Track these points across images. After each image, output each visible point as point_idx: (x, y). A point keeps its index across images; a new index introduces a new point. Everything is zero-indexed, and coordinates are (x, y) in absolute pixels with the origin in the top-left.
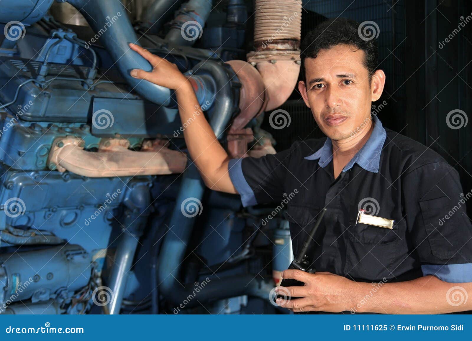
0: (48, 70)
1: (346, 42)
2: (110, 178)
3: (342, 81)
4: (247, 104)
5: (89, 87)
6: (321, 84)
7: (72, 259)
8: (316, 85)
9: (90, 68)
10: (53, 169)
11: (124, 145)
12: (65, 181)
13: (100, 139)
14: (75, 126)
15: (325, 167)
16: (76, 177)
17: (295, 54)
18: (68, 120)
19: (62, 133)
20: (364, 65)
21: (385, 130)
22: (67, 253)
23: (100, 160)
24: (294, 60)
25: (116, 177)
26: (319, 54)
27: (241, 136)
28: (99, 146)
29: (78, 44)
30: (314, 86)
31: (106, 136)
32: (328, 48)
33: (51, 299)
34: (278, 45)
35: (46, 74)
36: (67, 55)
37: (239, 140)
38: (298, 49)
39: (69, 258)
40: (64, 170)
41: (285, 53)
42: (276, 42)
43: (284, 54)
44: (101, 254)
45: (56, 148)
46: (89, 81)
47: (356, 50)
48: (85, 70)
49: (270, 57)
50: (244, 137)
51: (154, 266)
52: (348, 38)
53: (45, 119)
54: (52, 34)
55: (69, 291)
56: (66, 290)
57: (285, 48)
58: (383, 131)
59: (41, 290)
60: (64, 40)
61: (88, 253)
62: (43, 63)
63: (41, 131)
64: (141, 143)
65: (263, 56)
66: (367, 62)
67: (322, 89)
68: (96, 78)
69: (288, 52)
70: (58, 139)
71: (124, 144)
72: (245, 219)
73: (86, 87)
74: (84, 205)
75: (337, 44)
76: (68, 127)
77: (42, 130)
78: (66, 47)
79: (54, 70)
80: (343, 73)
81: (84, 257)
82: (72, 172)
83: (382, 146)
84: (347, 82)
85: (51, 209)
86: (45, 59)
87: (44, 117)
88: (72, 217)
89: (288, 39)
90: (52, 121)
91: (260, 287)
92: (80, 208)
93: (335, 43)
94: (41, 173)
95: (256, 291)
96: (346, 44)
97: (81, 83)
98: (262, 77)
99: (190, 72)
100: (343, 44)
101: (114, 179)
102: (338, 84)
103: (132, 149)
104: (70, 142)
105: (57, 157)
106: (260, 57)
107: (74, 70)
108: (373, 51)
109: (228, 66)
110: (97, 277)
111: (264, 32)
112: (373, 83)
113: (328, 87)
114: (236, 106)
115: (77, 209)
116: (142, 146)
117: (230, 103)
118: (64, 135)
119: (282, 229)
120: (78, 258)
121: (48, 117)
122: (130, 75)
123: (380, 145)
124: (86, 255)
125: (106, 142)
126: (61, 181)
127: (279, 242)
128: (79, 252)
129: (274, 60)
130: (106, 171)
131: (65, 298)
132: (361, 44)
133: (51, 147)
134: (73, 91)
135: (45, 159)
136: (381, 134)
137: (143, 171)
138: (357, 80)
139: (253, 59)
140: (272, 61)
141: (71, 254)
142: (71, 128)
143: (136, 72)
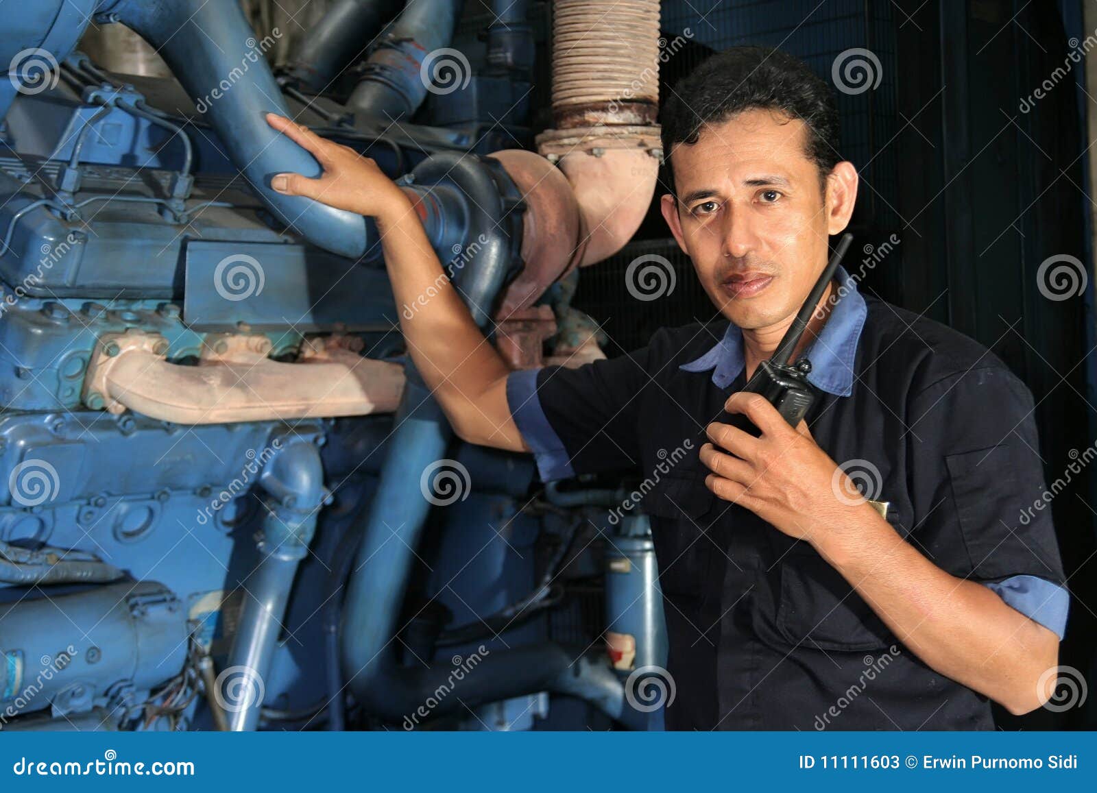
0: (81, 179)
1: (764, 105)
2: (228, 426)
3: (758, 193)
4: (541, 250)
5: (175, 218)
6: (710, 203)
7: (143, 613)
8: (699, 205)
9: (178, 173)
10: (97, 407)
11: (259, 350)
12: (124, 433)
13: (205, 335)
14: (147, 308)
15: (727, 386)
16: (150, 424)
17: (646, 133)
18: (130, 295)
19: (113, 324)
20: (808, 154)
21: (862, 299)
22: (132, 601)
23: (205, 383)
24: (646, 148)
25: (244, 423)
26: (703, 134)
27: (529, 324)
28: (202, 353)
29: (148, 119)
30: (696, 208)
31: (218, 330)
32: (723, 121)
33: (96, 708)
34: (607, 114)
35: (77, 189)
36: (123, 146)
37: (522, 334)
38: (653, 122)
39: (136, 613)
40: (121, 408)
41: (625, 131)
42: (602, 107)
43: (622, 133)
44: (209, 604)
45: (103, 358)
46: (176, 204)
47: (787, 120)
48: (166, 179)
49: (591, 141)
50: (534, 325)
51: (333, 629)
52: (767, 96)
53: (75, 292)
54: (87, 96)
55: (138, 690)
56: (131, 686)
57: (624, 120)
58: (859, 301)
59: (73, 686)
60: (116, 109)
61: (180, 601)
62: (69, 163)
63: (68, 320)
64: (298, 345)
65: (574, 140)
66: (813, 147)
67: (713, 213)
68: (192, 197)
69: (630, 129)
70: (107, 338)
71: (259, 347)
72: (539, 517)
73: (169, 218)
74: (167, 489)
75: (742, 110)
76: (129, 310)
77: (69, 318)
78: (120, 126)
79: (94, 179)
80: (759, 176)
81: (170, 609)
82: (139, 414)
83: (857, 334)
84: (770, 195)
85: (93, 500)
86: (73, 154)
87: (73, 287)
88: (143, 518)
89: (631, 101)
90: (92, 296)
91: (577, 672)
92: (159, 498)
93: (737, 106)
94: (69, 416)
95: (569, 682)
96: (763, 109)
97: (156, 207)
98: (574, 187)
99: (408, 179)
100: (756, 109)
101: (238, 428)
102: (749, 201)
103: (280, 359)
104: (134, 344)
105: (104, 380)
106: (566, 141)
107: (140, 179)
108: (826, 119)
109: (496, 162)
110: (201, 656)
111: (575, 84)
112: (830, 192)
113: (726, 209)
114: (514, 254)
115: (153, 498)
116: (300, 351)
117: (502, 247)
118: (120, 329)
119: (626, 536)
120: (157, 613)
121: (82, 287)
122: (270, 187)
123: (854, 333)
124: (174, 605)
125: (219, 342)
126: (115, 434)
127: (621, 566)
128: (160, 597)
129: (599, 148)
130: (218, 409)
131: (130, 705)
132: (799, 106)
133: (91, 357)
134: (139, 225)
135: (78, 384)
136: (855, 308)
137: (302, 407)
138: (792, 189)
139: (551, 146)
140: (595, 151)
141: (140, 602)
142: (137, 313)
143: (285, 180)
